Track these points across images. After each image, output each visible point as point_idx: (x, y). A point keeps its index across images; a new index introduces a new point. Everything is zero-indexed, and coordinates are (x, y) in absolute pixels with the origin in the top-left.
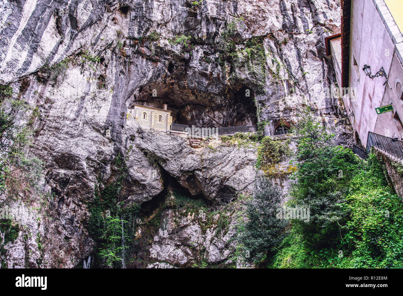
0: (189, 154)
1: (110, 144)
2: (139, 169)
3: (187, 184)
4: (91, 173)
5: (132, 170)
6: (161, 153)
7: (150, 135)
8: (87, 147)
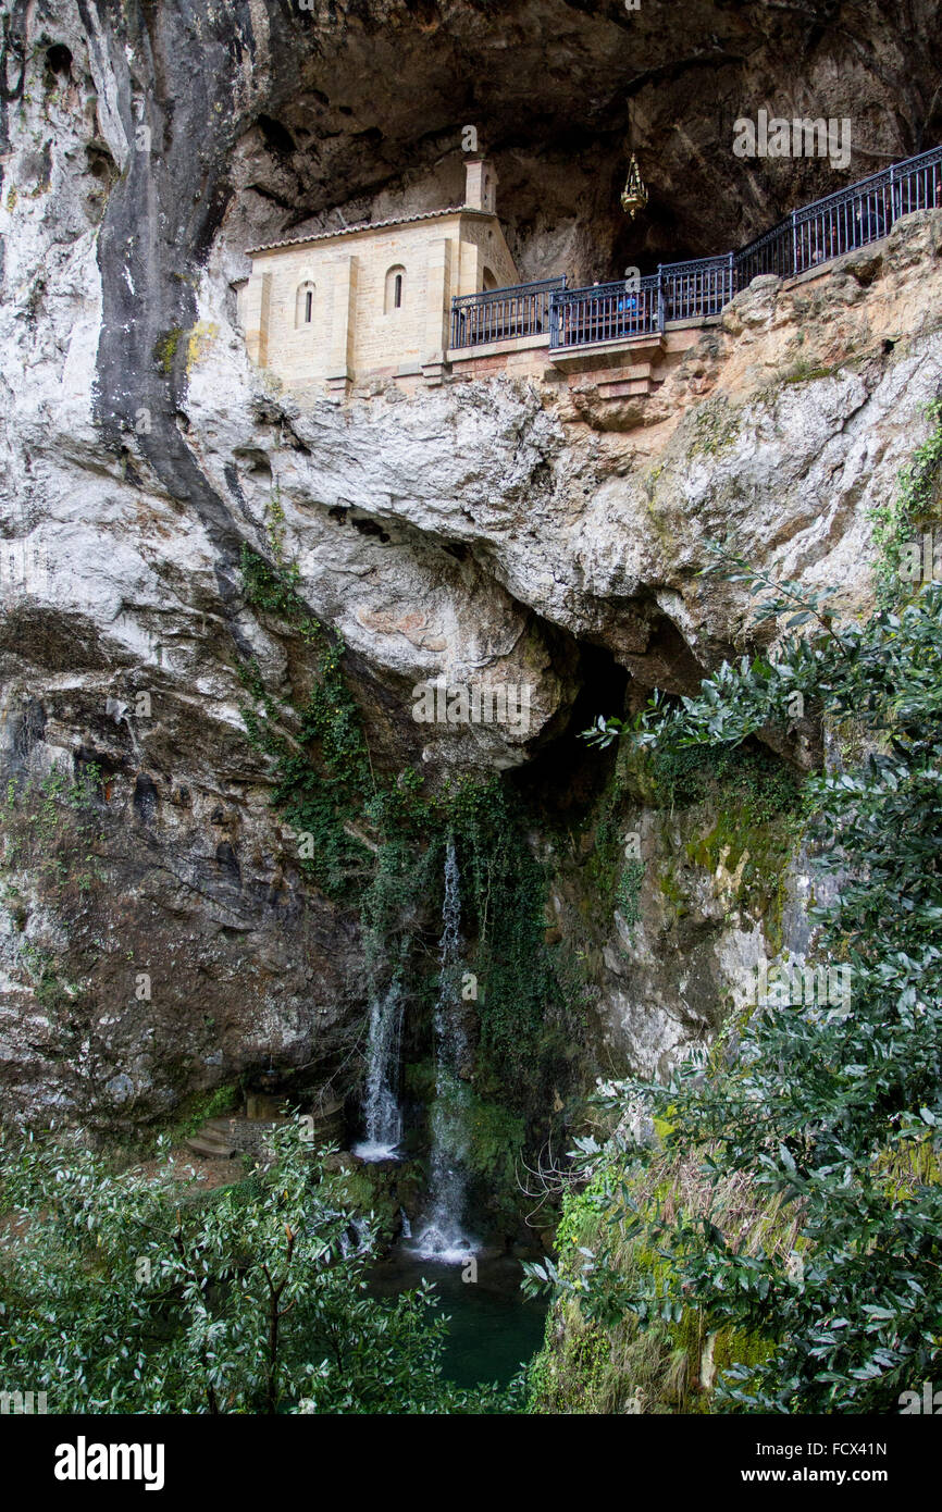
0: (600, 481)
1: (184, 523)
2: (382, 615)
3: (667, 671)
4: (196, 667)
5: (348, 629)
6: (431, 510)
7: (328, 420)
8: (95, 563)
